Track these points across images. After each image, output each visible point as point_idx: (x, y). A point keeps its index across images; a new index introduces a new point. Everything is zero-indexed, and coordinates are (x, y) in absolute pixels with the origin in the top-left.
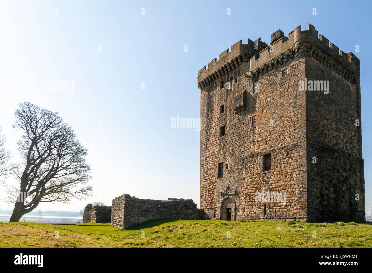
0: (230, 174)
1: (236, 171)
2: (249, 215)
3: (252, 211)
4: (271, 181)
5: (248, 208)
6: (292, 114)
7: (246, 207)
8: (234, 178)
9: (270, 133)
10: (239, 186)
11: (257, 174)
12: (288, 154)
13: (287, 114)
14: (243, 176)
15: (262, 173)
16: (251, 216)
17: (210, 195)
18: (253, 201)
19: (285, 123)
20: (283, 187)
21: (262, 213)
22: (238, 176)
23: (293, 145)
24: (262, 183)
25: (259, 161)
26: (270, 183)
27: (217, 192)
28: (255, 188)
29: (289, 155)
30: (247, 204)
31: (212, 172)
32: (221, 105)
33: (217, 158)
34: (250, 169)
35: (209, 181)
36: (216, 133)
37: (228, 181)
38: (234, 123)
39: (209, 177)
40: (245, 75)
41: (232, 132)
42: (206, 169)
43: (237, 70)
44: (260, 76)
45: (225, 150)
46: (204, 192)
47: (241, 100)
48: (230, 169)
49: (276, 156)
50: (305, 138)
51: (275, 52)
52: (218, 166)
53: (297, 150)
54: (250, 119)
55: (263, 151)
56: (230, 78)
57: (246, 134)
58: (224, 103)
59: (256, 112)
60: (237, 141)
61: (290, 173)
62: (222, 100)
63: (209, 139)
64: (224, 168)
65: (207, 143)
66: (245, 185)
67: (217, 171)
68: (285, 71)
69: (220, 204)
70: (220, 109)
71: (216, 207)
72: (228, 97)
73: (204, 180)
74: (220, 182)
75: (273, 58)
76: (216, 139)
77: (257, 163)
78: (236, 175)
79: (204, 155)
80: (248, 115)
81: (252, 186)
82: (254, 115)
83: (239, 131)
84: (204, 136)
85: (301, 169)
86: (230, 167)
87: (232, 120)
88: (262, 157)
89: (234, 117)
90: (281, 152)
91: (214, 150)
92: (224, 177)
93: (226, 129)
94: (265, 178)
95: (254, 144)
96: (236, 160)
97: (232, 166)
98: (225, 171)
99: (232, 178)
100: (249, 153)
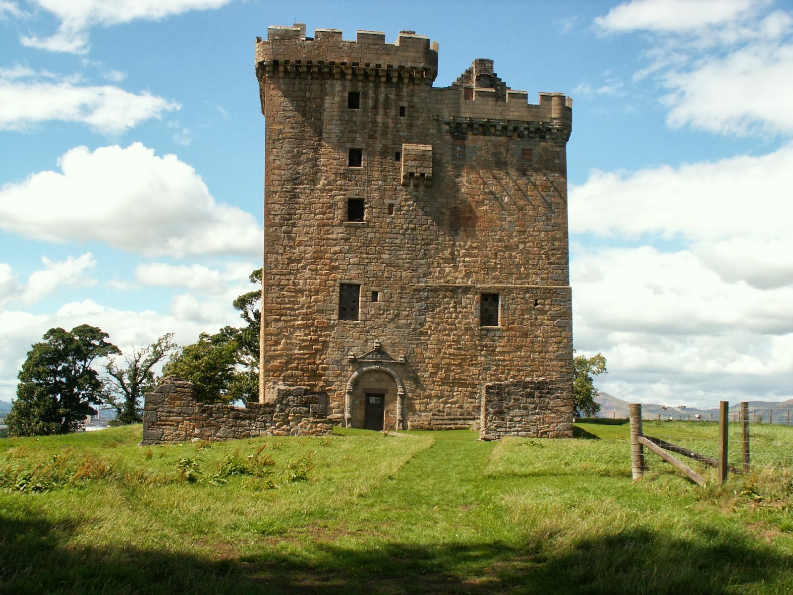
0: (383, 316)
1: (404, 313)
2: (443, 412)
3: (452, 403)
4: (499, 346)
5: (441, 396)
6: (542, 234)
7: (434, 393)
8: (398, 327)
9: (496, 254)
11: (466, 329)
12: (536, 304)
13: (534, 231)
14: (426, 327)
15: (479, 328)
16: (449, 414)
17: (305, 357)
19: (528, 245)
20: (527, 361)
22: (411, 324)
23: (548, 289)
25: (471, 304)
26: (497, 350)
27: (336, 353)
29: (538, 305)
30: (437, 388)
31: (316, 301)
32: (349, 146)
33: (336, 268)
34: (446, 316)
35: (300, 322)
36: (332, 206)
37: (376, 330)
38: (396, 202)
39: (305, 311)
40: (437, 116)
41: (388, 220)
42: (289, 289)
43: (405, 90)
44: (470, 133)
45: (365, 256)
46: (279, 347)
47: (426, 163)
48: (383, 303)
49: (510, 301)
50: (568, 283)
51: (511, 109)
52: (338, 288)
53: (555, 301)
54: (444, 210)
55: (479, 286)
56: (382, 97)
57: (432, 237)
58: (363, 146)
59: (459, 202)
60: (406, 245)
61: (540, 339)
62: (354, 135)
63: (301, 215)
64: (364, 299)
65: (294, 223)
66: (432, 346)
67: (338, 303)
68: (526, 153)
69: (349, 383)
70: (348, 154)
71: (330, 390)
72: (376, 138)
73: (281, 315)
74: (350, 330)
75: (508, 118)
76: (332, 223)
77: (466, 307)
78: (403, 321)
79: (280, 251)
80: (439, 200)
81: (452, 351)
82: (453, 206)
83: (412, 226)
84: (281, 201)
85: (563, 334)
86: (386, 300)
87: (390, 193)
88: (477, 297)
89: (396, 189)
90: (521, 296)
91: (322, 248)
92: (365, 321)
93: (367, 208)
94: (485, 340)
95: (455, 266)
96: (403, 288)
97: (391, 300)
98: (366, 307)
99: (391, 326)
100: (442, 281)
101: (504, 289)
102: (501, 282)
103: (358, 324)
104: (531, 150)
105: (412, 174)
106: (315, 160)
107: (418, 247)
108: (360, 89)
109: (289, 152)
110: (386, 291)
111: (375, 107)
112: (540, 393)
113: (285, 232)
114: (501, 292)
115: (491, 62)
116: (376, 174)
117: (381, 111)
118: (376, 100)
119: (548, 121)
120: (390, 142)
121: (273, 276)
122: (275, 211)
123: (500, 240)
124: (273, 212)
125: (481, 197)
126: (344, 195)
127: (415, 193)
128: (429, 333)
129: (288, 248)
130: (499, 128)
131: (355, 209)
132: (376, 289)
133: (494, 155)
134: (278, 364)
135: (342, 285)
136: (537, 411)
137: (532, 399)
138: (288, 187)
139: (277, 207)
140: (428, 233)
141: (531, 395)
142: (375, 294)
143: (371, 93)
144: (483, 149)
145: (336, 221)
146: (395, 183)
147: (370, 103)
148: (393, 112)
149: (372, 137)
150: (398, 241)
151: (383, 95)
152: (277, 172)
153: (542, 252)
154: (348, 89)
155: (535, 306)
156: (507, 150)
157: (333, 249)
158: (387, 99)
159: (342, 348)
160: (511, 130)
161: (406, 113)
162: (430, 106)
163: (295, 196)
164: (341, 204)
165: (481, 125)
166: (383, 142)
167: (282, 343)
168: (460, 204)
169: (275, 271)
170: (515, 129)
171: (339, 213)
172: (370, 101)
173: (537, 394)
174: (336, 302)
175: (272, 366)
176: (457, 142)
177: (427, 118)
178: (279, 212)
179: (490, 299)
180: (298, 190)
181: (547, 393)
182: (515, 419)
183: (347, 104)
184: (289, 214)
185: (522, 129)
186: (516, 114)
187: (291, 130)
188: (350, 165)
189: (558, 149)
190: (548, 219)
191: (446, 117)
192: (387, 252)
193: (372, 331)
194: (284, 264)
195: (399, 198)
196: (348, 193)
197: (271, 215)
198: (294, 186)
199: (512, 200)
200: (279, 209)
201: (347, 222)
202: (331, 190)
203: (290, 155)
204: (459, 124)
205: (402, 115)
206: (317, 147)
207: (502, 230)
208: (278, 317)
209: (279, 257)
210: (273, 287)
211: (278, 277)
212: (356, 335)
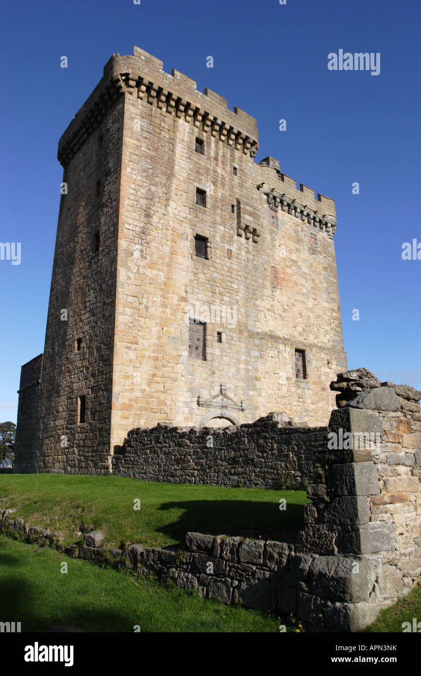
0: (228, 358)
1: (243, 357)
4: (309, 398)
10: (252, 393)
11: (287, 379)
14: (260, 373)
15: (295, 380)
23: (334, 351)
24: (296, 398)
26: (308, 401)
27: (185, 394)
31: (168, 333)
32: (197, 185)
33: (186, 301)
35: (152, 354)
36: (182, 236)
37: (221, 372)
38: (234, 250)
39: (156, 341)
40: (260, 185)
41: (228, 264)
42: (141, 314)
43: (236, 154)
44: (280, 208)
45: (210, 294)
46: (130, 382)
47: (256, 221)
48: (227, 345)
49: (313, 357)
53: (339, 362)
54: (267, 267)
55: (293, 340)
56: (221, 152)
57: (259, 289)
58: (207, 189)
59: (277, 263)
60: (242, 292)
62: (200, 177)
63: (155, 236)
64: (212, 338)
66: (265, 394)
68: (313, 237)
70: (195, 192)
72: (217, 186)
73: (132, 343)
74: (198, 370)
75: (304, 204)
76: (182, 253)
77: (286, 358)
78: (243, 366)
79: (134, 271)
80: (264, 257)
82: (273, 265)
86: (229, 342)
87: (228, 239)
88: (293, 351)
89: (232, 236)
90: (319, 354)
92: (212, 361)
93: (210, 247)
94: (299, 391)
95: (276, 318)
96: (241, 332)
97: (233, 342)
98: (212, 346)
99: (233, 370)
100: (267, 330)
101: (309, 346)
102: (305, 339)
104: (315, 235)
105: (247, 227)
106: (168, 187)
108: (205, 139)
109: (145, 171)
110: (228, 333)
111: (216, 159)
114: (307, 348)
116: (218, 219)
117: (220, 164)
118: (217, 153)
119: (327, 216)
120: (227, 194)
121: (125, 296)
122: (129, 224)
123: (303, 303)
124: (127, 226)
125: (290, 263)
126: (193, 229)
127: (246, 246)
128: (262, 380)
129: (141, 269)
130: (299, 210)
131: (201, 244)
132: (220, 330)
133: (296, 231)
134: (128, 403)
138: (143, 205)
140: (257, 284)
142: (219, 334)
143: (213, 145)
144: (288, 224)
145: (186, 253)
146: (232, 231)
147: (212, 154)
148: (228, 168)
149: (214, 183)
150: (236, 286)
154: (196, 134)
156: (302, 231)
157: (183, 281)
158: (224, 156)
160: (306, 216)
161: (238, 174)
162: (254, 175)
163: (148, 216)
164: (190, 238)
165: (288, 205)
166: (223, 192)
167: (134, 377)
169: (128, 291)
170: (308, 215)
171: (187, 246)
172: (212, 152)
174: (186, 338)
176: (272, 212)
177: (252, 184)
178: (134, 229)
180: (152, 211)
183: (194, 147)
184: (143, 233)
185: (312, 217)
186: (309, 203)
187: (148, 151)
188: (197, 203)
189: (330, 241)
191: (266, 188)
192: (227, 294)
193: (218, 373)
194: (137, 286)
195: (235, 245)
196: (196, 228)
197: (126, 228)
198: (149, 206)
199: (307, 271)
200: (134, 224)
201: (195, 257)
202: (181, 221)
203: (145, 174)
204: (275, 198)
205: (235, 174)
206: (170, 176)
207: (304, 294)
208: (129, 345)
209: (132, 276)
210: (126, 309)
211: (130, 299)
212: (204, 375)
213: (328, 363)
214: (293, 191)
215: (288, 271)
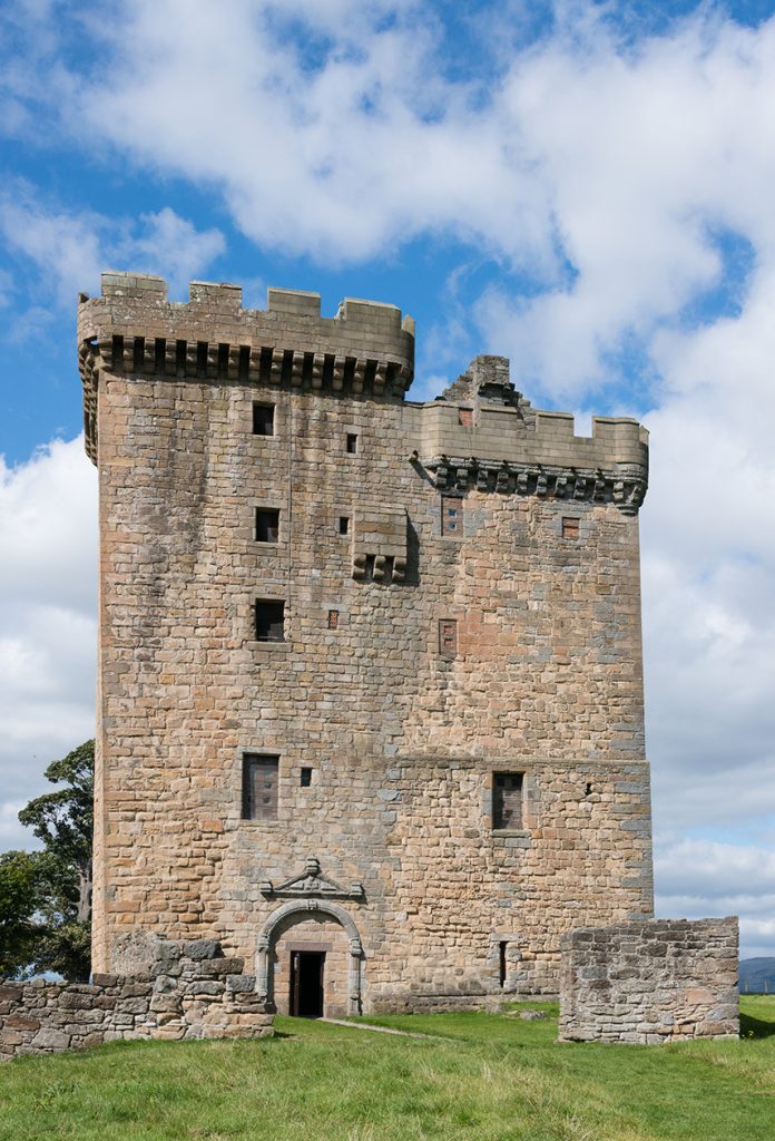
0: (324, 812)
1: (358, 806)
2: (430, 983)
3: (443, 966)
4: (526, 865)
5: (426, 956)
6: (598, 669)
7: (413, 949)
8: (348, 831)
9: (518, 703)
10: (377, 866)
11: (469, 835)
13: (583, 662)
14: (399, 830)
15: (490, 833)
17: (183, 885)
18: (445, 931)
19: (574, 687)
21: (492, 972)
22: (372, 825)
23: (606, 765)
24: (490, 868)
25: (477, 787)
26: (523, 871)
27: (237, 879)
28: (457, 884)
29: (591, 792)
30: (419, 940)
31: (201, 786)
32: (257, 503)
33: (235, 725)
34: (433, 812)
35: (171, 824)
36: (227, 612)
37: (310, 837)
38: (342, 608)
39: (178, 802)
40: (415, 453)
41: (329, 640)
42: (149, 762)
43: (356, 405)
44: (472, 486)
45: (287, 704)
46: (133, 870)
47: (394, 539)
48: (322, 789)
49: (544, 786)
50: (643, 755)
51: (545, 445)
52: (241, 763)
53: (622, 785)
54: (426, 624)
55: (489, 758)
56: (314, 416)
57: (405, 672)
58: (281, 504)
59: (455, 610)
60: (361, 686)
61: (597, 851)
62: (265, 484)
63: (170, 627)
64: (287, 781)
65: (158, 642)
66: (410, 866)
67: (240, 787)
68: (569, 524)
69: (261, 932)
70: (254, 518)
71: (228, 946)
72: (305, 490)
73: (136, 810)
74: (262, 838)
75: (539, 460)
76: (227, 643)
77: (467, 796)
78: (357, 822)
79: (133, 694)
80: (418, 605)
81: (444, 874)
82: (444, 617)
83: (371, 651)
84: (132, 600)
85: (636, 844)
86: (327, 782)
87: (331, 591)
88: (488, 779)
89: (341, 584)
90: (563, 777)
91: (209, 688)
92: (289, 821)
93: (290, 617)
94: (501, 854)
95: (447, 723)
96: (356, 762)
97: (336, 782)
98: (290, 795)
99: (336, 830)
100: (425, 749)
101: (531, 765)
102: (526, 752)
103: (276, 826)
104: (578, 519)
105: (371, 558)
106: (193, 529)
107: (383, 689)
108: (275, 400)
109: (146, 511)
110: (325, 768)
111: (303, 433)
112: (677, 946)
113: (141, 658)
114: (528, 769)
115: (506, 363)
116: (307, 557)
117: (313, 441)
118: (305, 421)
119: (609, 467)
120: (330, 498)
121: (119, 739)
122: (121, 618)
123: (526, 677)
124: (116, 622)
125: (492, 601)
126: (248, 593)
127: (375, 591)
128: (403, 842)
129: (146, 689)
130: (523, 478)
131: (268, 617)
132: (308, 764)
134: (130, 900)
135: (247, 757)
136: (671, 982)
137: (662, 959)
138: (146, 575)
139: (124, 611)
140: (399, 664)
141: (659, 951)
142: (306, 773)
143: (295, 409)
144: (495, 515)
145: (235, 640)
146: (340, 573)
147: (294, 427)
148: (336, 443)
149: (297, 488)
150: (346, 678)
151: (316, 412)
152: (123, 547)
153: (597, 701)
154: (254, 398)
155: (587, 794)
156: (538, 521)
157: (230, 691)
158: (324, 419)
159: (246, 872)
160: (544, 484)
161: (359, 447)
162: (400, 435)
163: (157, 593)
164: (243, 610)
165: (491, 472)
166: (318, 497)
167: (138, 861)
168: (455, 613)
169: (122, 730)
170: (552, 480)
171: (241, 625)
172: (294, 421)
173: (671, 949)
174: (237, 787)
175: (119, 904)
176: (448, 503)
177: (396, 457)
178: (130, 623)
179: (508, 782)
180: (163, 582)
181: (690, 947)
182: (631, 998)
183: (250, 426)
184: (147, 626)
185: (564, 481)
186: (554, 453)
187: (149, 470)
188: (259, 539)
189: (625, 519)
190: (609, 642)
191: (430, 455)
192: (327, 697)
193: (302, 839)
194: (140, 717)
195: (348, 600)
196: (256, 589)
197: (114, 626)
198: (156, 575)
199: (546, 608)
200: (129, 616)
201: (254, 643)
202: (224, 584)
203: (147, 517)
204: (453, 470)
205: (350, 449)
206: (199, 502)
207: (529, 659)
208: (130, 814)
209: (130, 703)
210: (120, 759)
211: (128, 741)
212: (274, 846)
213: (588, 792)
214: (504, 440)
215: (491, 619)
